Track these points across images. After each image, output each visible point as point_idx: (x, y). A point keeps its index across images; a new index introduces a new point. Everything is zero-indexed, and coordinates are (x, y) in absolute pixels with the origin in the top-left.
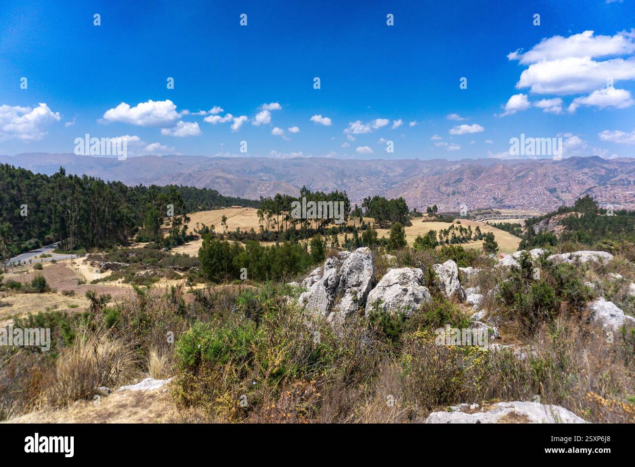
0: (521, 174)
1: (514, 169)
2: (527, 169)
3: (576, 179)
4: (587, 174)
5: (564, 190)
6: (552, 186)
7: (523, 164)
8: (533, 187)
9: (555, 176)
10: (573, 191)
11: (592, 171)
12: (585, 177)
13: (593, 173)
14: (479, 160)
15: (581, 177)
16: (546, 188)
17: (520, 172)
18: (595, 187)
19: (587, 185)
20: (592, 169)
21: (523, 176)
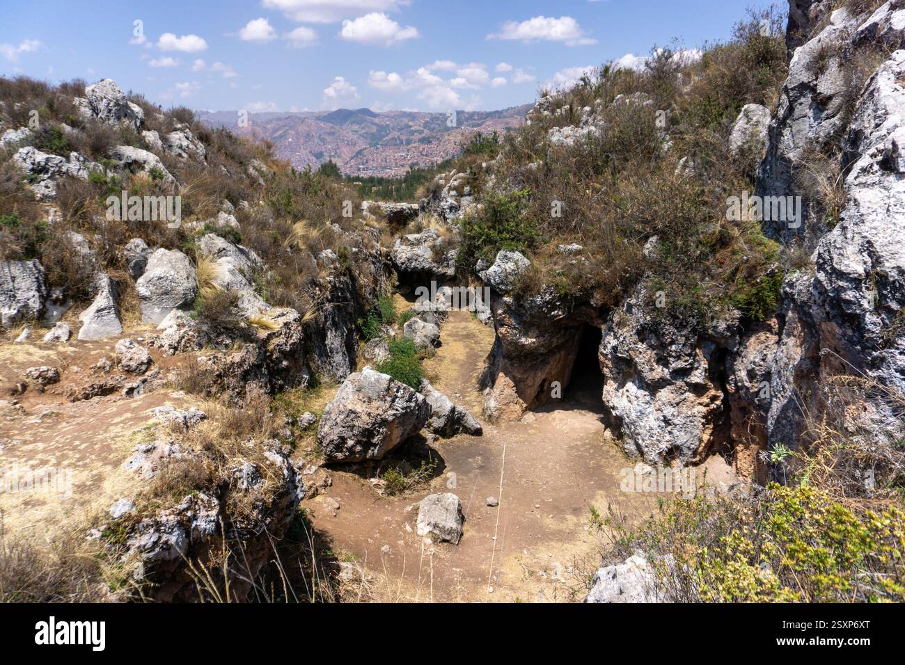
0: (279, 133)
1: (269, 126)
2: (285, 126)
3: (345, 139)
4: (357, 132)
5: (333, 154)
6: (317, 150)
7: (280, 119)
8: (296, 151)
9: (320, 135)
10: (343, 155)
11: (363, 128)
12: (355, 137)
13: (364, 131)
14: (220, 113)
15: (351, 136)
16: (310, 152)
17: (276, 130)
18: (365, 149)
19: (357, 147)
20: (363, 125)
21: (281, 136)
